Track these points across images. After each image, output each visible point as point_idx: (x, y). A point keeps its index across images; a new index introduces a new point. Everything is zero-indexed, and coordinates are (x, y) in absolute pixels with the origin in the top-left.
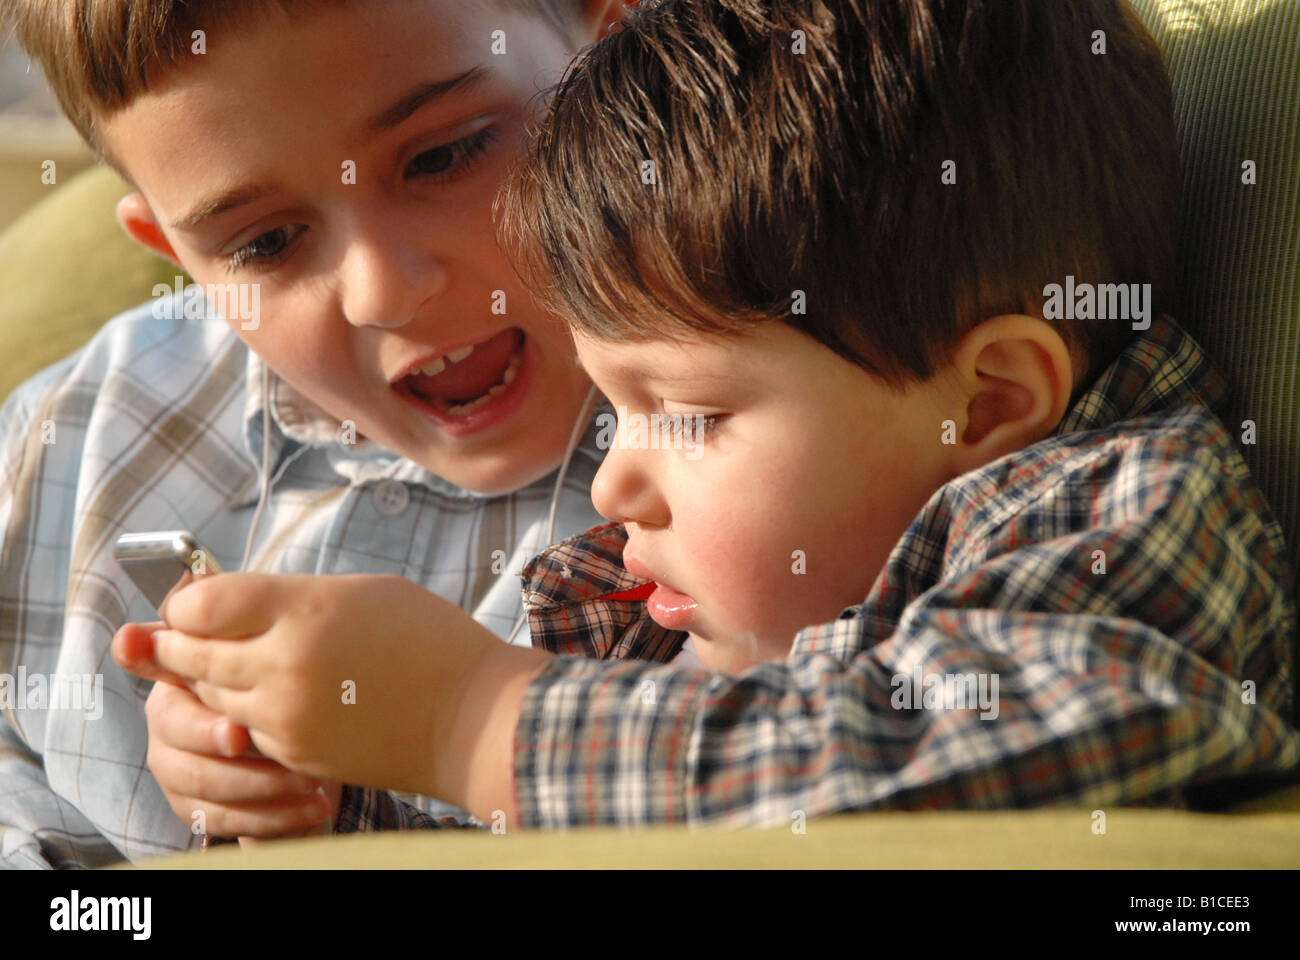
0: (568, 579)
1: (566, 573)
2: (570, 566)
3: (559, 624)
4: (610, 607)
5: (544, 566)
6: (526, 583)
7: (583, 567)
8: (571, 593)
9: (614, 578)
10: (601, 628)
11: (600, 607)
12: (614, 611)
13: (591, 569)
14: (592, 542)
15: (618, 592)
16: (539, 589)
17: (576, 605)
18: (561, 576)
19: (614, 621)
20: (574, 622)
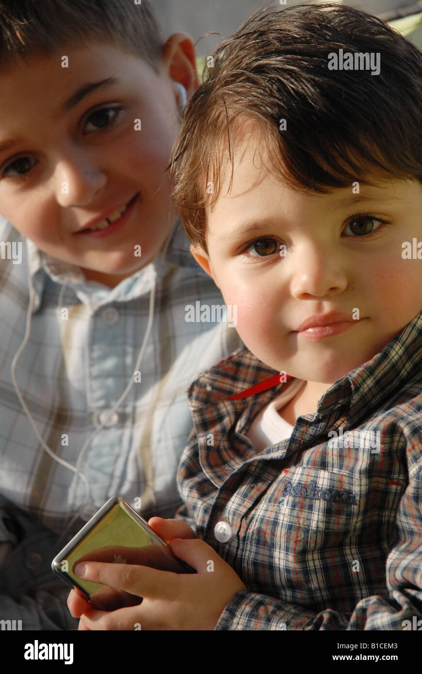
0: (210, 392)
1: (209, 388)
2: (211, 385)
3: (208, 416)
4: (232, 402)
5: (198, 386)
6: (190, 396)
7: (217, 384)
8: (212, 399)
9: (232, 388)
10: (228, 414)
11: (227, 403)
12: (234, 405)
13: (220, 384)
14: (220, 369)
15: (235, 395)
16: (197, 399)
17: (215, 405)
18: (206, 390)
19: (235, 409)
20: (215, 414)
